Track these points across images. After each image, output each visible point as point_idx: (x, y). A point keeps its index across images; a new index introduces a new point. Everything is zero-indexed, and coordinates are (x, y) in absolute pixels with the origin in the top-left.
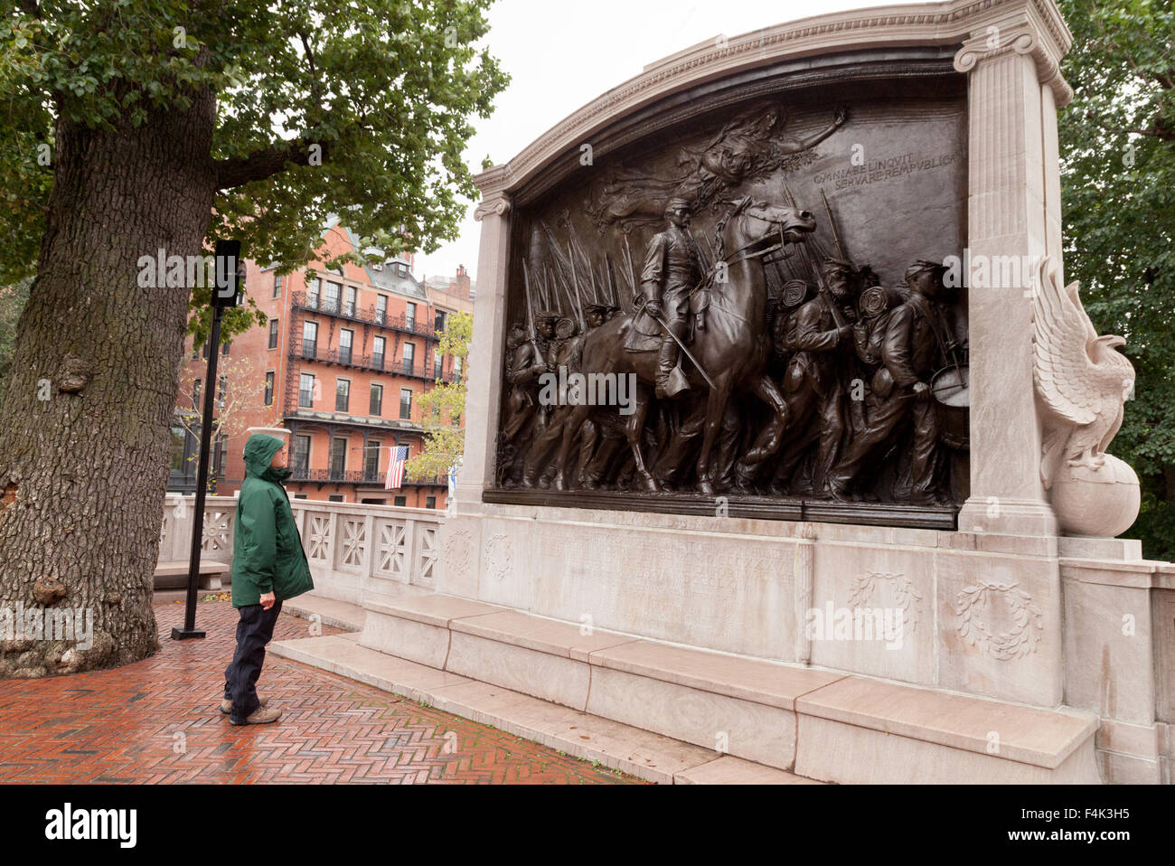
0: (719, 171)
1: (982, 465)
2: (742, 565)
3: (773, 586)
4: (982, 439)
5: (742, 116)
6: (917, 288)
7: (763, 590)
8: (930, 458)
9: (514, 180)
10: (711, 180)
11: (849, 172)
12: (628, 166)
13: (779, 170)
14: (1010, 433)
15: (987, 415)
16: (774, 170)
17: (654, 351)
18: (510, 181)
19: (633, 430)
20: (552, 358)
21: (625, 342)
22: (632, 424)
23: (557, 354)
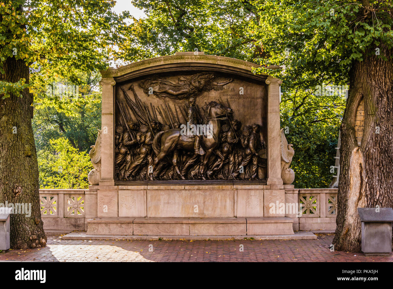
0: (196, 87)
1: (271, 171)
2: (220, 196)
3: (228, 201)
4: (271, 166)
6: (255, 130)
7: (226, 202)
8: (256, 169)
9: (119, 75)
10: (193, 89)
11: (233, 95)
13: (213, 90)
14: (276, 165)
15: (272, 161)
16: (212, 89)
17: (191, 142)
18: (117, 74)
19: (175, 162)
20: (138, 138)
21: (181, 138)
22: (175, 160)
23: (140, 137)
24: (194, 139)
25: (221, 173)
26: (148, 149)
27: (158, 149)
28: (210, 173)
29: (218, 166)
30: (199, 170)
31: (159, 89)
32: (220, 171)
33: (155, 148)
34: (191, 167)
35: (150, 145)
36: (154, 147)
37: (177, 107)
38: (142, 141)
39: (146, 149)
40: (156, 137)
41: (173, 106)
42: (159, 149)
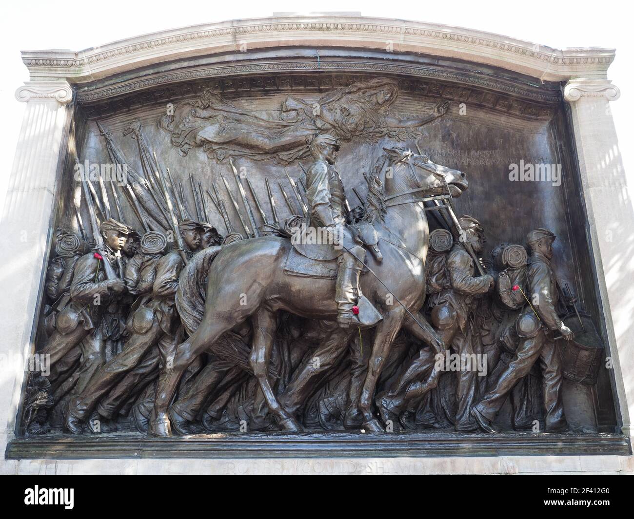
5: (359, 85)
9: (88, 71)
12: (225, 97)
17: (322, 277)
18: (80, 71)
19: (261, 360)
20: (132, 274)
21: (282, 265)
22: (259, 356)
23: (140, 270)
24: (333, 266)
25: (428, 408)
26: (163, 313)
27: (194, 307)
28: (389, 404)
29: (422, 377)
30: (348, 395)
31: (218, 133)
32: (423, 399)
33: (186, 305)
34: (320, 382)
35: (169, 297)
36: (183, 303)
37: (273, 186)
38: (144, 285)
39: (155, 313)
40: (191, 266)
41: (262, 184)
42: (200, 308)
